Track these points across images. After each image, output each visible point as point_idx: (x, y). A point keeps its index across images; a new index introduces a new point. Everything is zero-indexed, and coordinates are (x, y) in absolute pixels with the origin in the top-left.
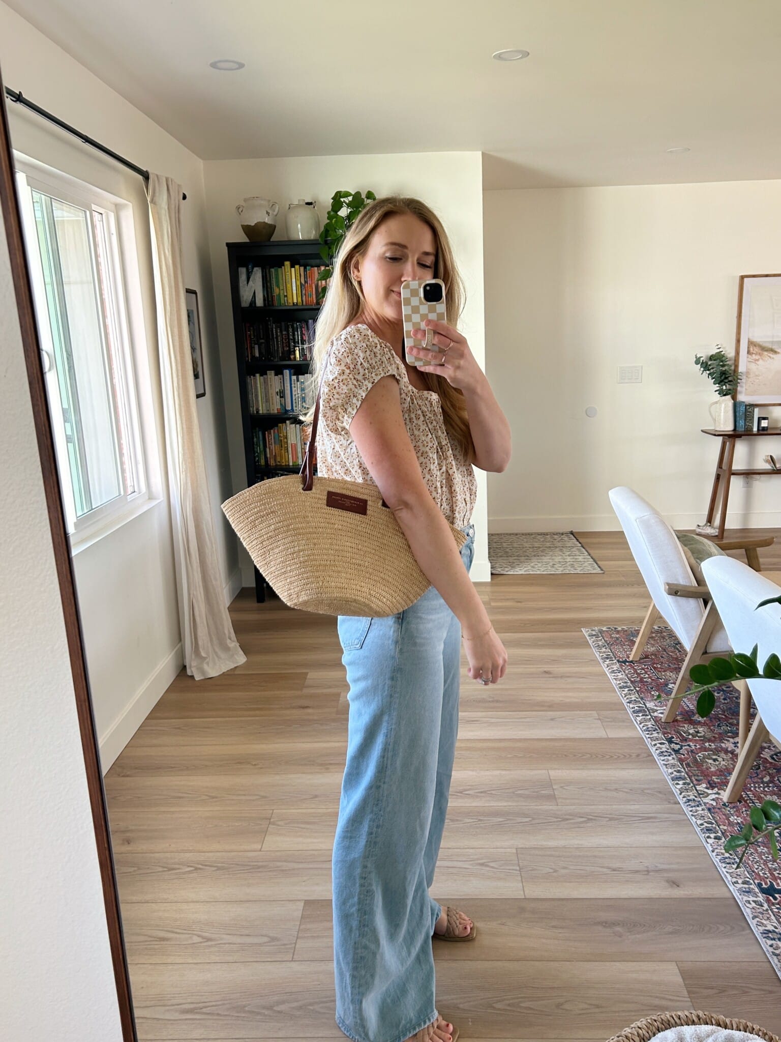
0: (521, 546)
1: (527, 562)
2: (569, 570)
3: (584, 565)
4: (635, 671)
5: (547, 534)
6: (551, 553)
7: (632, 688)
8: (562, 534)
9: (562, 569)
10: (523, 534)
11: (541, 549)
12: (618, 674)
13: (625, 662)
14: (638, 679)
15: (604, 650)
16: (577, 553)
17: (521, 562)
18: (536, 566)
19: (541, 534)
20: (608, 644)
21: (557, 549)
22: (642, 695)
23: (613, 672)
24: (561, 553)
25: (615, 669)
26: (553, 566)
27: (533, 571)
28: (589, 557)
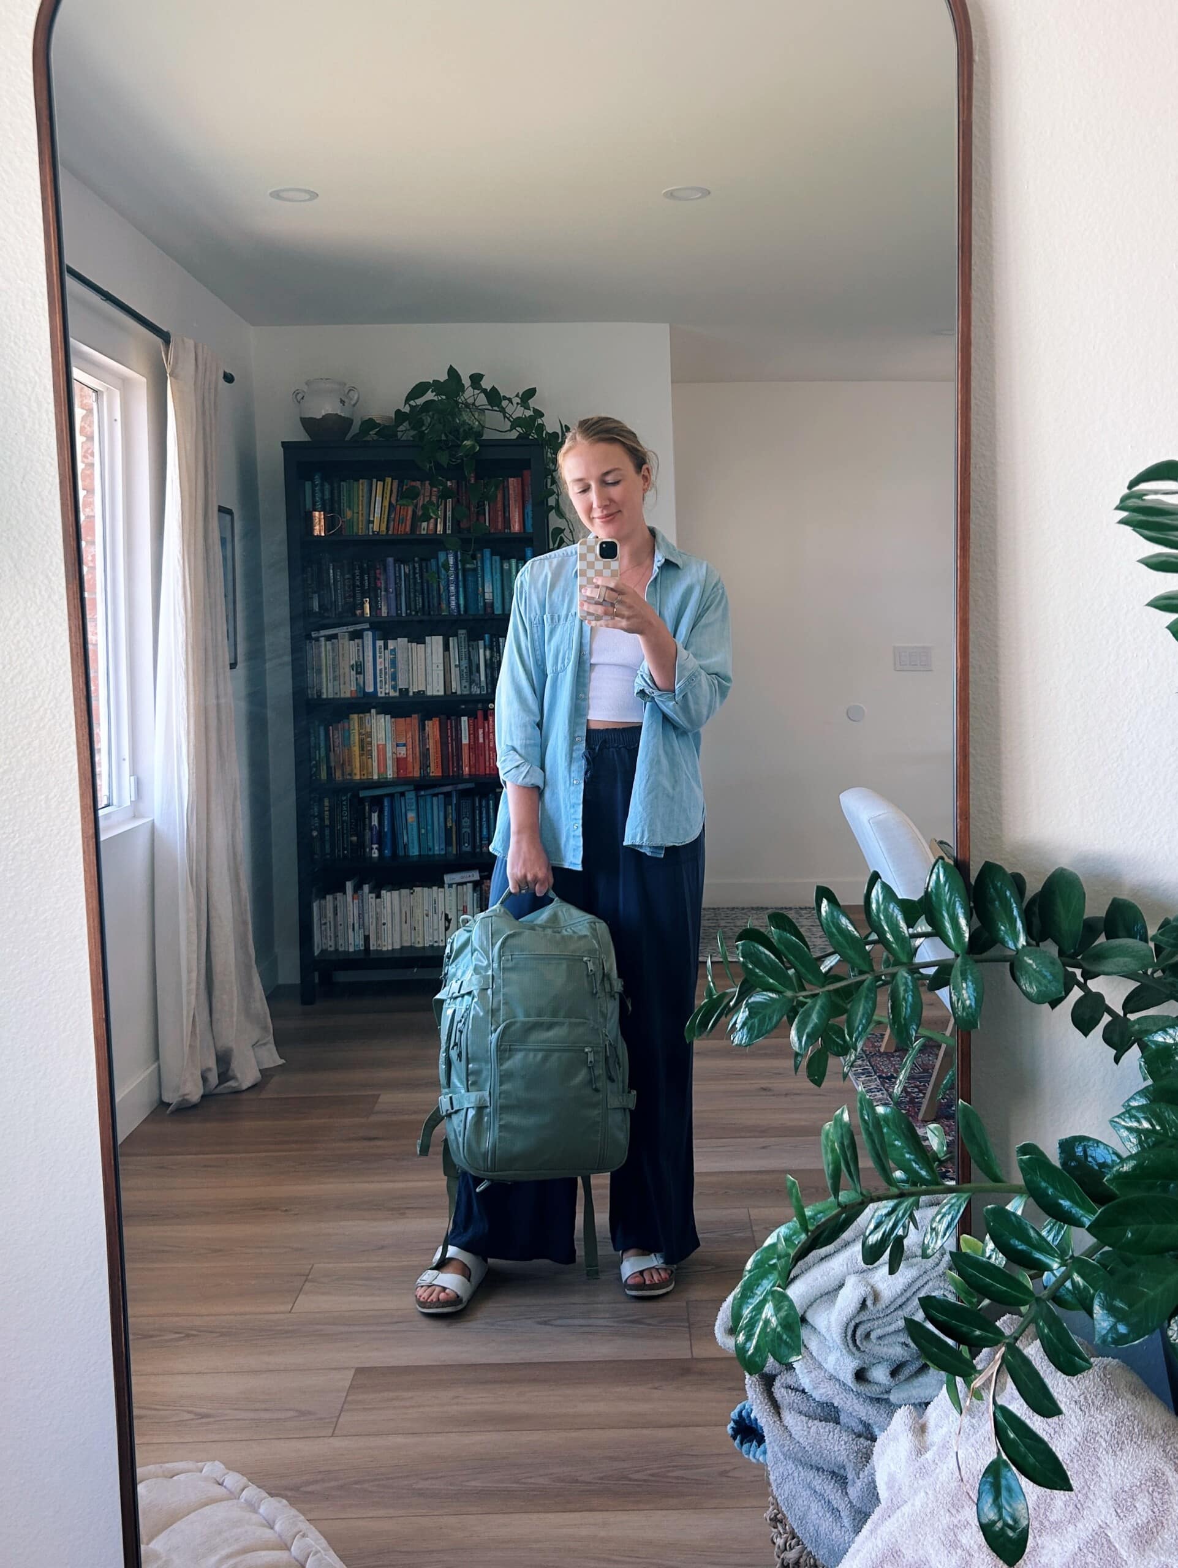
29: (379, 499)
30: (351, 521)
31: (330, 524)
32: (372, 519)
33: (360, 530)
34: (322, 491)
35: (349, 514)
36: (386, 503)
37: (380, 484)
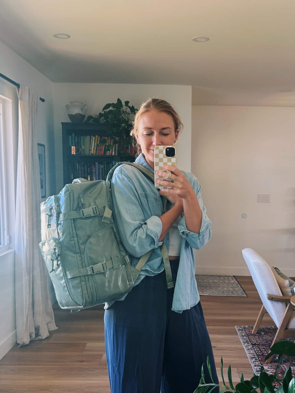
0: (208, 282)
1: (210, 290)
2: (231, 295)
3: (239, 292)
4: (260, 349)
5: (222, 276)
6: (222, 286)
7: (257, 359)
8: (229, 276)
9: (227, 294)
10: (210, 276)
11: (218, 284)
12: (251, 351)
13: (255, 344)
14: (261, 354)
15: (245, 338)
16: (236, 286)
17: (207, 290)
18: (214, 292)
19: (219, 276)
20: (247, 335)
21: (226, 284)
22: (262, 363)
23: (248, 350)
24: (227, 286)
25: (250, 348)
26: (223, 293)
27: (212, 294)
28: (241, 289)
29: (93, 142)
30: (84, 150)
31: (77, 150)
32: (91, 149)
33: (87, 153)
34: (75, 139)
35: (83, 147)
36: (96, 144)
37: (94, 137)
